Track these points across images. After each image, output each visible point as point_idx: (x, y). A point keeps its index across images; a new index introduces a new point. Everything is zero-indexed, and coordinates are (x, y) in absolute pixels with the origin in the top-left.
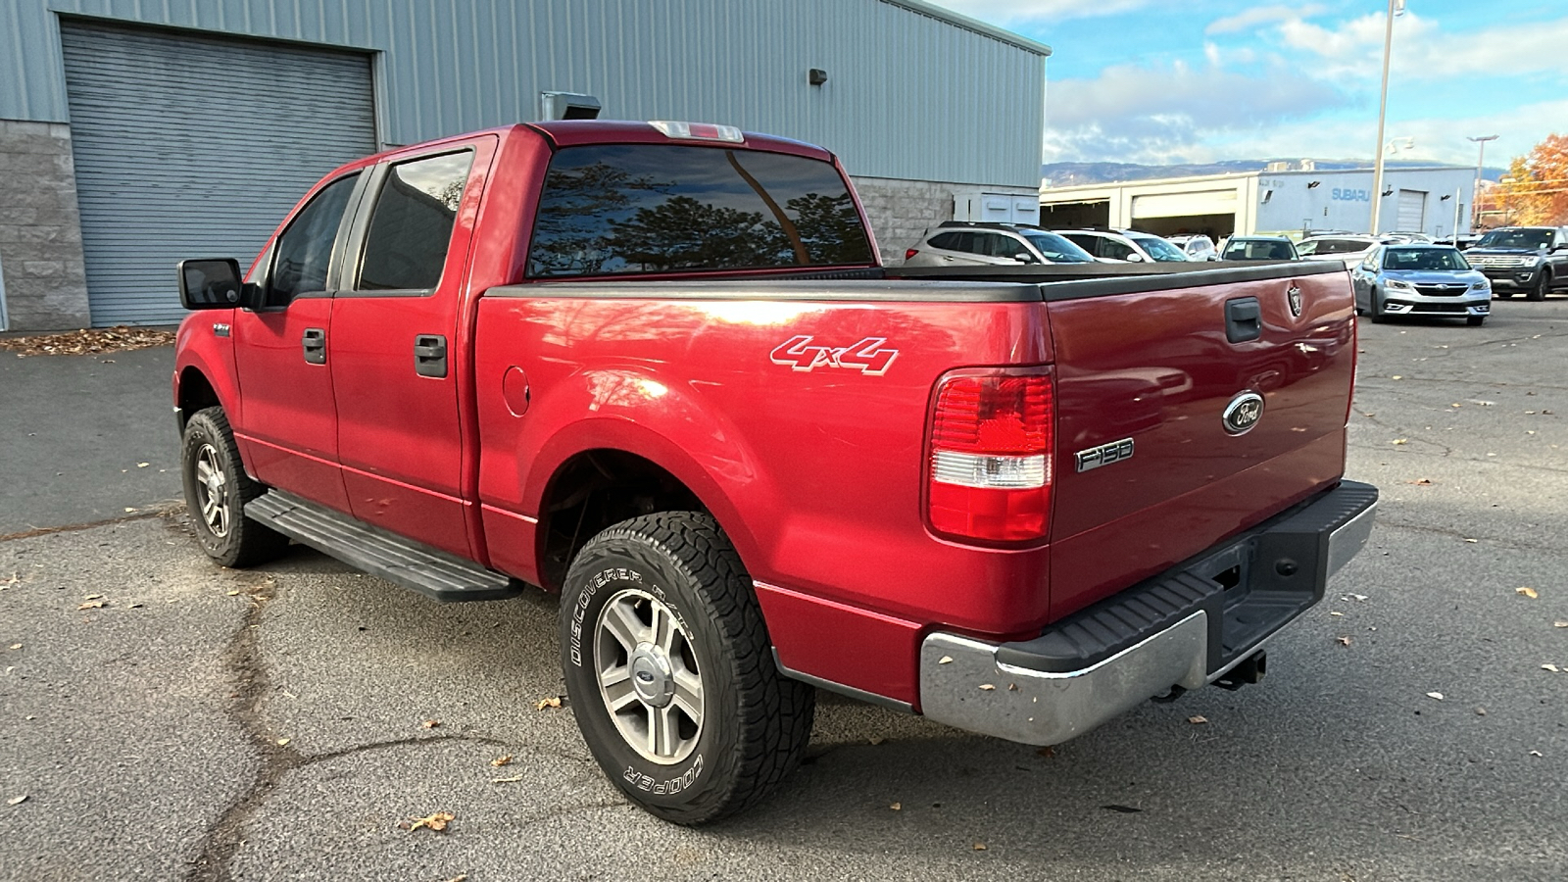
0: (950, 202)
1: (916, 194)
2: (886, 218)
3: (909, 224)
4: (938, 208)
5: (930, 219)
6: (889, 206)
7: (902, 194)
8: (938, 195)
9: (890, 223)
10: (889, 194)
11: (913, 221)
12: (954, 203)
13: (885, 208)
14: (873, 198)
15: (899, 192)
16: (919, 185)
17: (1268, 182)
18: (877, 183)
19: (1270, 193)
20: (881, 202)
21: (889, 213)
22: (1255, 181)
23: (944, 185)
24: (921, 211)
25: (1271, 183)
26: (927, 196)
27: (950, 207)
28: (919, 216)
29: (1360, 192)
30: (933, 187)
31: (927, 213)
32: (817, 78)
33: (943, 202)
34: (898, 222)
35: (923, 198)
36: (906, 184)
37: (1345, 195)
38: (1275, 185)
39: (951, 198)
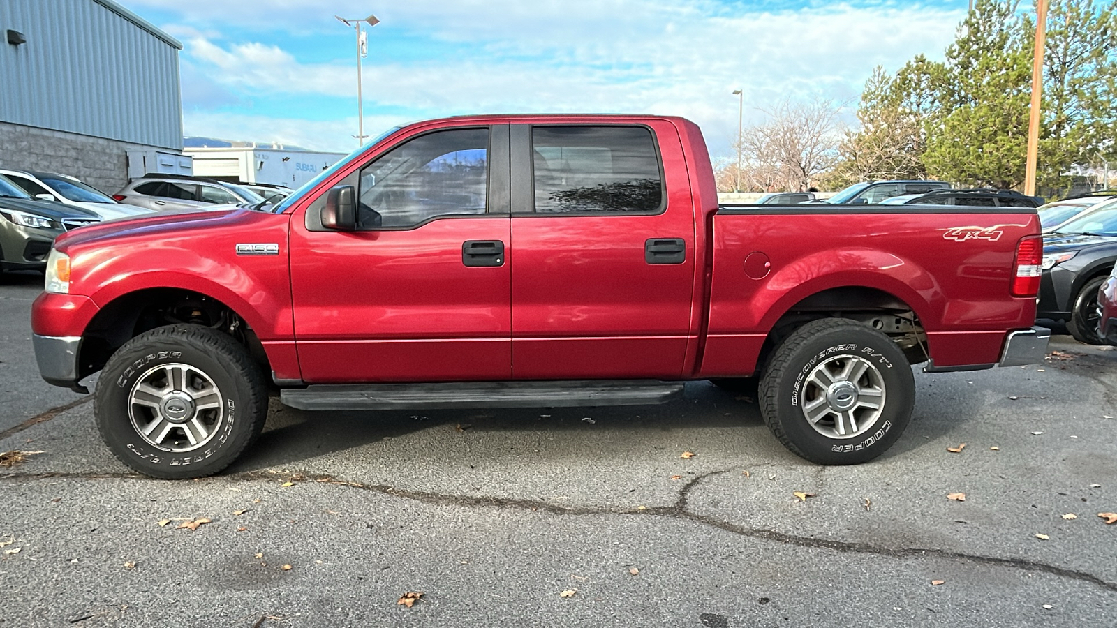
0: (124, 157)
1: (99, 149)
2: (78, 168)
3: (95, 174)
4: (116, 162)
5: (111, 170)
6: (80, 158)
7: (89, 148)
8: (115, 151)
9: (82, 173)
10: (79, 147)
11: (98, 171)
12: (127, 158)
13: (77, 159)
14: (67, 150)
15: (86, 146)
16: (101, 141)
17: (259, 155)
18: (70, 137)
19: (262, 163)
20: (73, 153)
21: (80, 163)
22: (251, 154)
23: (120, 144)
24: (104, 163)
25: (261, 156)
26: (108, 151)
27: (125, 161)
28: (103, 168)
29: (311, 166)
30: (111, 143)
31: (109, 166)
32: (15, 39)
33: (119, 156)
34: (88, 171)
35: (104, 153)
36: (91, 140)
37: (303, 167)
38: (264, 158)
39: (125, 153)
